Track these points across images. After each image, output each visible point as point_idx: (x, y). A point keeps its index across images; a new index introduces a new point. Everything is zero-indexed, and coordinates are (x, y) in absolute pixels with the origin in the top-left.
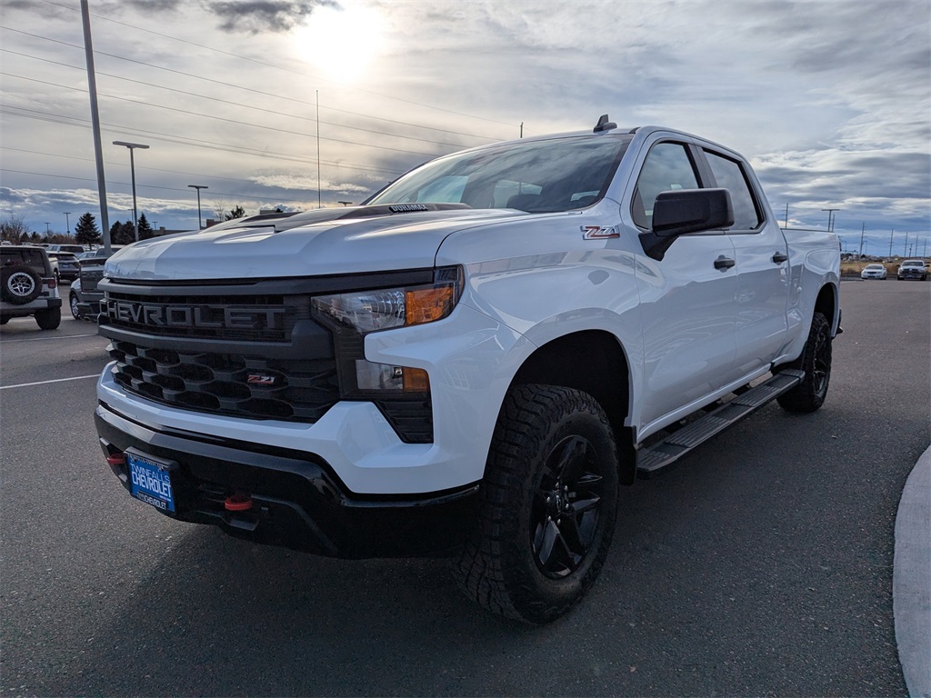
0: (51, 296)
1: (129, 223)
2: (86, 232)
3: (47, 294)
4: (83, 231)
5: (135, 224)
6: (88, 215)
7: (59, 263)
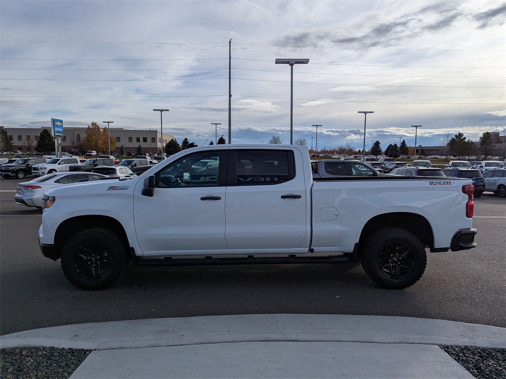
6: (378, 141)
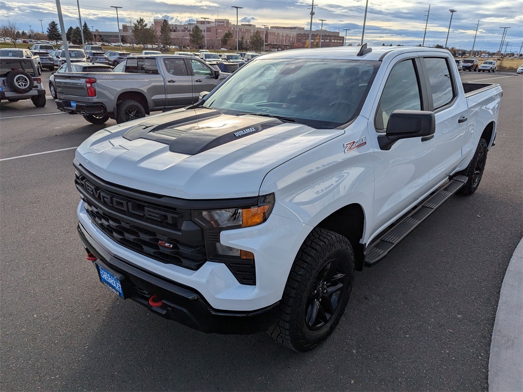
0: (39, 88)
1: (77, 28)
2: (53, 34)
3: (36, 87)
4: (51, 33)
5: (82, 29)
6: (53, 22)
7: (41, 58)
